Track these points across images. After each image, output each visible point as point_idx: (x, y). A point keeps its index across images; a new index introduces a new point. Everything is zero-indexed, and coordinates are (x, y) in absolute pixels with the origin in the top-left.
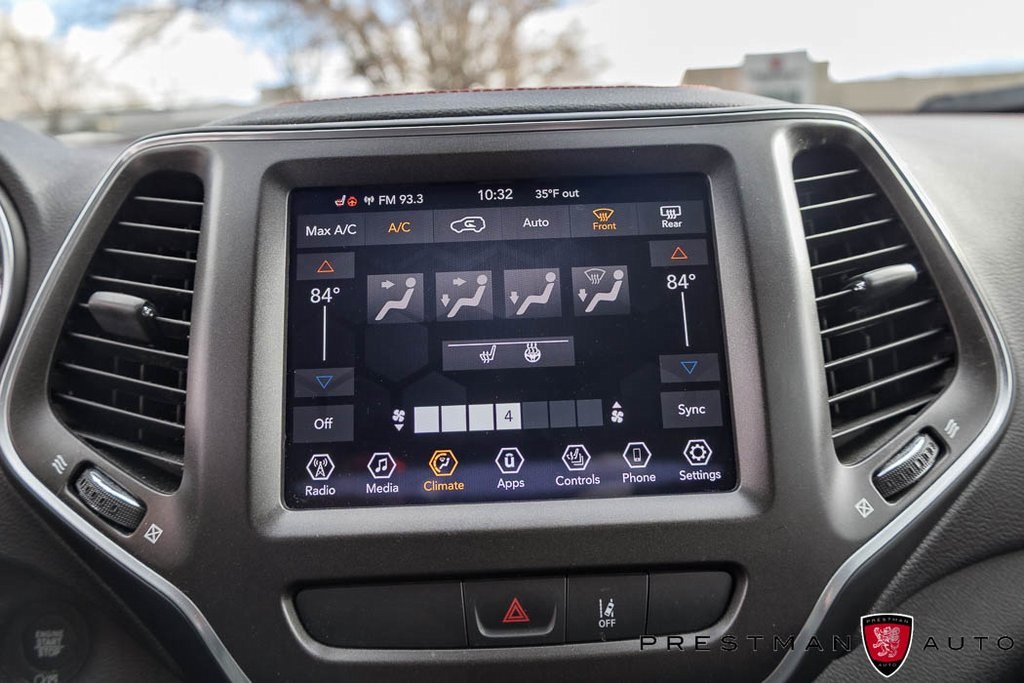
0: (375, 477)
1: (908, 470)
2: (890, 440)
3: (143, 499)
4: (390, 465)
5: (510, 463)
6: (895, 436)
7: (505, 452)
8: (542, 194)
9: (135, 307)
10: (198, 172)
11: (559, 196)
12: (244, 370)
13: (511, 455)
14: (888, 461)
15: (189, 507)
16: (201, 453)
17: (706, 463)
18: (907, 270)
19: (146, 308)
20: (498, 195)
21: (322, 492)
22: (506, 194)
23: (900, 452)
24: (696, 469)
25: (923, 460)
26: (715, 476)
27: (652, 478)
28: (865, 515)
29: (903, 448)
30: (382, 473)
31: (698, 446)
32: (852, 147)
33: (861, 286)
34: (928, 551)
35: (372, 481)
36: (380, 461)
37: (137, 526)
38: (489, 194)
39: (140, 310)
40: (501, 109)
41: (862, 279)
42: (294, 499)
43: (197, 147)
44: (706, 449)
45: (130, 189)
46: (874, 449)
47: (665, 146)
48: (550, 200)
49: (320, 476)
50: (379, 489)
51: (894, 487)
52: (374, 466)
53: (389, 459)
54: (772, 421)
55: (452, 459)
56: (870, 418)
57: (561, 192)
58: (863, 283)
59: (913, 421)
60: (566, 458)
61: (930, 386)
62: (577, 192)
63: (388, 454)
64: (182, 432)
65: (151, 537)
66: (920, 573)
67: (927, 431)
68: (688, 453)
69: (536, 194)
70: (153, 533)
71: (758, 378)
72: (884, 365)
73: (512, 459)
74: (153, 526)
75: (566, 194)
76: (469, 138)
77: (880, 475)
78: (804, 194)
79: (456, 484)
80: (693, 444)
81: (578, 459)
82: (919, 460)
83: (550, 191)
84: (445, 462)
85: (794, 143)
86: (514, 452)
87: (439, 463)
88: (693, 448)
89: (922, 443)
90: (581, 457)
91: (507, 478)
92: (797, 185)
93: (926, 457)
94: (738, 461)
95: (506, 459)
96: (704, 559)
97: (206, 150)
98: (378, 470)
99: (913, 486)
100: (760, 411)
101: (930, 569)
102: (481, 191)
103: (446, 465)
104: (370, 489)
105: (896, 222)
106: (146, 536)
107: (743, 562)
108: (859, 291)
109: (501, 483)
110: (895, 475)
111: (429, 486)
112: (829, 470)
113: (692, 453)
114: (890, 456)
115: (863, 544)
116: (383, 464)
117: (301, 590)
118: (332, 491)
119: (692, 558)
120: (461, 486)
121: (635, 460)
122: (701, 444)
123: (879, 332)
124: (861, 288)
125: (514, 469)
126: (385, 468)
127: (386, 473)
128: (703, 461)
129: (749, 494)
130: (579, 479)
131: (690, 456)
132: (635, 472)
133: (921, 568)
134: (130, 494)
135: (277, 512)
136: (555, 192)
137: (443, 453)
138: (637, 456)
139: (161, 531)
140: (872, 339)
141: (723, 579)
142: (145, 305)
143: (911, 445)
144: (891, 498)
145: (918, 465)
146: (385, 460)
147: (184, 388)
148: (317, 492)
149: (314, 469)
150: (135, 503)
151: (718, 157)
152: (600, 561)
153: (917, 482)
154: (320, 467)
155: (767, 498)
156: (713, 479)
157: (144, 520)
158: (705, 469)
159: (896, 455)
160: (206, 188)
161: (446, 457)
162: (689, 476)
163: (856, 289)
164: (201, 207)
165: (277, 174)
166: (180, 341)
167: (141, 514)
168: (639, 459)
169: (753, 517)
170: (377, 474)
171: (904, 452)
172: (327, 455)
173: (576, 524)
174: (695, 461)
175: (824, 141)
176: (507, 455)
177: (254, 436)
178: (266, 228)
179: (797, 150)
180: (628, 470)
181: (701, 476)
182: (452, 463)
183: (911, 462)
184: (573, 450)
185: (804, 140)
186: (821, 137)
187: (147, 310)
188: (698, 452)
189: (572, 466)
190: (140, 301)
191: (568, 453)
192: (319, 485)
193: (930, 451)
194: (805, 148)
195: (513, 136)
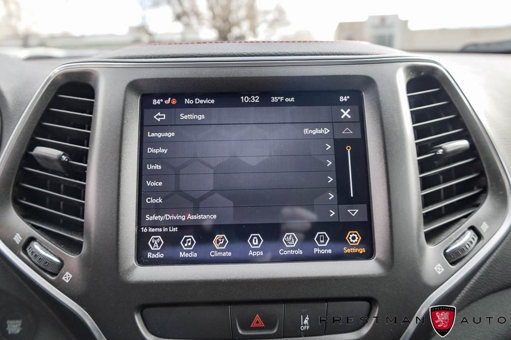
0: (185, 249)
1: (461, 249)
2: (453, 233)
3: (63, 259)
4: (193, 242)
5: (255, 242)
6: (455, 231)
7: (253, 237)
8: (274, 99)
9: (58, 156)
10: (92, 84)
11: (284, 101)
12: (116, 192)
13: (256, 238)
14: (452, 244)
15: (86, 263)
16: (93, 235)
17: (357, 244)
18: (463, 143)
19: (63, 157)
20: (251, 99)
21: (157, 256)
22: (256, 99)
23: (458, 239)
24: (353, 247)
25: (470, 244)
26: (362, 251)
27: (330, 251)
28: (439, 273)
29: (460, 237)
30: (188, 246)
31: (353, 235)
32: (437, 77)
33: (440, 152)
34: (470, 290)
35: (183, 251)
36: (188, 240)
37: (59, 272)
38: (246, 98)
39: (60, 158)
40: (253, 53)
41: (441, 148)
42: (142, 260)
43: (92, 70)
44: (358, 236)
45: (55, 91)
46: (445, 237)
47: (340, 76)
48: (279, 104)
49: (156, 247)
50: (187, 255)
51: (454, 258)
52: (184, 242)
53: (192, 240)
54: (393, 224)
55: (225, 240)
56: (443, 220)
57: (285, 99)
58: (441, 150)
59: (465, 222)
60: (285, 240)
61: (473, 203)
62: (293, 98)
63: (192, 236)
64: (82, 223)
65: (66, 279)
66: (465, 300)
67: (472, 228)
68: (348, 238)
69: (272, 99)
70: (67, 277)
71: (386, 200)
72: (449, 193)
73: (257, 240)
74: (67, 273)
75: (287, 100)
76: (236, 69)
77: (447, 251)
78: (413, 102)
79: (227, 253)
80: (351, 234)
81: (291, 241)
82: (468, 244)
83: (279, 98)
84: (221, 241)
85: (408, 75)
86: (258, 236)
87: (218, 242)
88: (351, 236)
89: (470, 234)
90: (293, 240)
91: (254, 250)
92: (409, 97)
93: (471, 242)
94: (375, 243)
95: (254, 240)
96: (356, 296)
97: (95, 71)
98: (186, 245)
99: (464, 257)
100: (387, 218)
101: (470, 298)
102: (242, 97)
103: (222, 243)
104: (182, 255)
105: (458, 117)
106: (64, 278)
107: (376, 298)
108: (439, 154)
109: (251, 253)
110: (455, 252)
111: (213, 254)
112: (421, 250)
113: (350, 238)
114: (453, 241)
115: (438, 288)
116: (189, 242)
117: (144, 309)
118: (161, 256)
119: (350, 295)
120: (230, 254)
121: (321, 241)
122: (355, 234)
123: (447, 176)
124: (440, 153)
125: (258, 245)
126: (190, 244)
127: (191, 246)
128: (356, 242)
129: (379, 261)
130: (292, 251)
131: (349, 240)
132: (321, 248)
133: (465, 298)
134: (55, 256)
135: (134, 267)
136: (281, 99)
137: (221, 236)
138: (322, 240)
139: (71, 276)
140: (443, 178)
141: (365, 304)
142: (63, 155)
143: (464, 235)
144: (453, 263)
145: (467, 246)
146: (190, 239)
147: (84, 200)
148: (154, 256)
149: (152, 244)
150: (58, 261)
151: (368, 82)
152: (302, 296)
153: (466, 255)
154: (156, 243)
155: (390, 263)
156: (361, 252)
157: (62, 270)
158: (357, 247)
159: (455, 241)
160: (95, 92)
161: (222, 239)
162: (349, 251)
163: (438, 153)
164: (93, 102)
165: (133, 86)
166: (82, 174)
167: (61, 266)
168: (323, 241)
169: (384, 275)
170: (185, 247)
171: (460, 239)
172: (159, 237)
173: (290, 277)
174: (352, 243)
175: (423, 74)
176: (254, 238)
177: (121, 227)
178: (127, 116)
179: (409, 78)
180: (317, 247)
181: (354, 250)
182: (225, 242)
183: (464, 245)
184: (288, 236)
185: (413, 73)
186: (421, 72)
187: (64, 158)
188: (354, 238)
189: (288, 244)
190: (61, 153)
191: (286, 237)
192: (155, 252)
193: (473, 239)
194: (413, 77)
195: (259, 69)
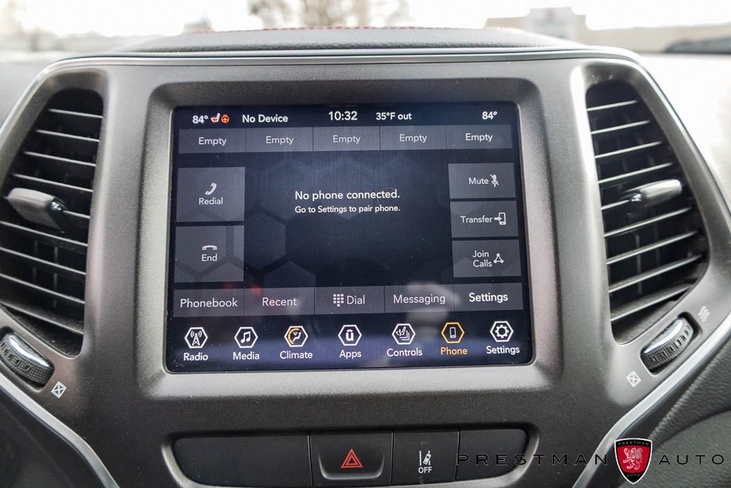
0: (241, 347)
1: (669, 348)
2: (655, 323)
3: (53, 362)
4: (253, 337)
5: (350, 337)
6: (659, 320)
7: (346, 329)
8: (381, 116)
9: (45, 202)
10: (99, 91)
11: (395, 118)
12: (133, 258)
13: (351, 331)
14: (653, 340)
15: (87, 369)
16: (98, 326)
17: (508, 340)
18: (673, 185)
19: (54, 203)
20: (345, 116)
21: (197, 358)
22: (352, 116)
23: (662, 333)
24: (500, 345)
25: (681, 340)
26: (515, 351)
27: (465, 352)
28: (634, 385)
29: (665, 330)
30: (246, 343)
31: (502, 326)
32: (632, 82)
33: (637, 198)
34: (680, 410)
35: (238, 350)
36: (245, 334)
37: (47, 382)
38: (338, 115)
39: (49, 206)
40: (348, 44)
41: (638, 192)
42: (174, 363)
43: (100, 70)
44: (508, 329)
45: (45, 103)
46: (643, 330)
47: (483, 79)
48: (388, 122)
49: (196, 345)
50: (244, 357)
51: (657, 362)
52: (240, 337)
53: (252, 333)
54: (563, 310)
55: (303, 334)
56: (639, 304)
57: (397, 115)
58: (639, 196)
59: (673, 307)
60: (395, 334)
61: (686, 277)
62: (410, 115)
63: (252, 328)
64: (83, 306)
65: (57, 392)
66: (672, 426)
67: (685, 316)
68: (494, 332)
69: (377, 116)
70: (59, 389)
71: (553, 273)
72: (649, 262)
73: (352, 334)
74: (59, 384)
75: (400, 117)
76: (322, 67)
77: (646, 351)
78: (596, 121)
79: (306, 353)
80: (498, 325)
81: (405, 335)
82: (678, 341)
83: (388, 114)
84: (297, 336)
85: (588, 78)
86: (353, 329)
87: (292, 336)
88: (498, 328)
89: (681, 325)
90: (408, 334)
91: (347, 349)
92: (590, 113)
93: (684, 338)
94: (535, 339)
95: (347, 334)
96: (505, 420)
97: (104, 72)
98: (243, 341)
99: (672, 361)
100: (554, 300)
101: (680, 424)
102: (331, 113)
103: (298, 338)
104: (236, 356)
105: (665, 144)
106: (53, 391)
107: (535, 423)
108: (635, 202)
109: (343, 354)
110: (657, 352)
111: (284, 355)
112: (607, 350)
113: (497, 331)
114: (654, 336)
115: (632, 408)
116: (247, 336)
117: (178, 439)
118: (205, 358)
119: (496, 419)
120: (310, 356)
121: (451, 337)
122: (505, 325)
123: (647, 236)
124: (637, 200)
125: (354, 342)
126: (248, 340)
127: (250, 343)
128: (505, 338)
129: (541, 367)
130: (406, 351)
131: (495, 334)
132: (451, 346)
133: (673, 423)
134: (41, 356)
135: (161, 375)
136: (392, 115)
137: (296, 328)
138: (453, 334)
139: (64, 388)
140: (641, 239)
141: (519, 434)
142: (54, 201)
143: (672, 327)
144: (655, 370)
145: (677, 344)
146: (249, 333)
147: (84, 270)
148: (193, 358)
149: (191, 340)
150: (46, 365)
151: (526, 89)
152: (421, 421)
153: (676, 358)
154: (196, 338)
155: (559, 369)
156: (514, 353)
157: (51, 379)
158: (506, 345)
159: (659, 335)
160: (105, 104)
161: (298, 332)
162: (494, 351)
163: (633, 200)
164: (100, 120)
165: (162, 95)
166: (82, 231)
167: (50, 372)
168: (455, 336)
169: (548, 388)
170: (242, 344)
171: (665, 334)
172: (202, 328)
173: (402, 391)
174: (499, 338)
175: (611, 77)
176: (348, 331)
177: (140, 314)
178: (152, 140)
179: (589, 84)
180: (446, 345)
181: (503, 350)
182: (303, 336)
183: (672, 342)
184: (401, 328)
185: (596, 76)
186: (608, 74)
187: (55, 206)
188: (502, 331)
189: (400, 341)
190: (50, 197)
191: (398, 330)
192: (195, 352)
193: (687, 333)
194: (596, 82)
195: (358, 68)
